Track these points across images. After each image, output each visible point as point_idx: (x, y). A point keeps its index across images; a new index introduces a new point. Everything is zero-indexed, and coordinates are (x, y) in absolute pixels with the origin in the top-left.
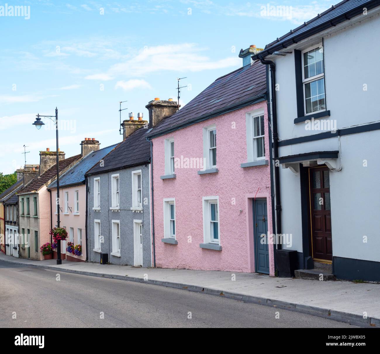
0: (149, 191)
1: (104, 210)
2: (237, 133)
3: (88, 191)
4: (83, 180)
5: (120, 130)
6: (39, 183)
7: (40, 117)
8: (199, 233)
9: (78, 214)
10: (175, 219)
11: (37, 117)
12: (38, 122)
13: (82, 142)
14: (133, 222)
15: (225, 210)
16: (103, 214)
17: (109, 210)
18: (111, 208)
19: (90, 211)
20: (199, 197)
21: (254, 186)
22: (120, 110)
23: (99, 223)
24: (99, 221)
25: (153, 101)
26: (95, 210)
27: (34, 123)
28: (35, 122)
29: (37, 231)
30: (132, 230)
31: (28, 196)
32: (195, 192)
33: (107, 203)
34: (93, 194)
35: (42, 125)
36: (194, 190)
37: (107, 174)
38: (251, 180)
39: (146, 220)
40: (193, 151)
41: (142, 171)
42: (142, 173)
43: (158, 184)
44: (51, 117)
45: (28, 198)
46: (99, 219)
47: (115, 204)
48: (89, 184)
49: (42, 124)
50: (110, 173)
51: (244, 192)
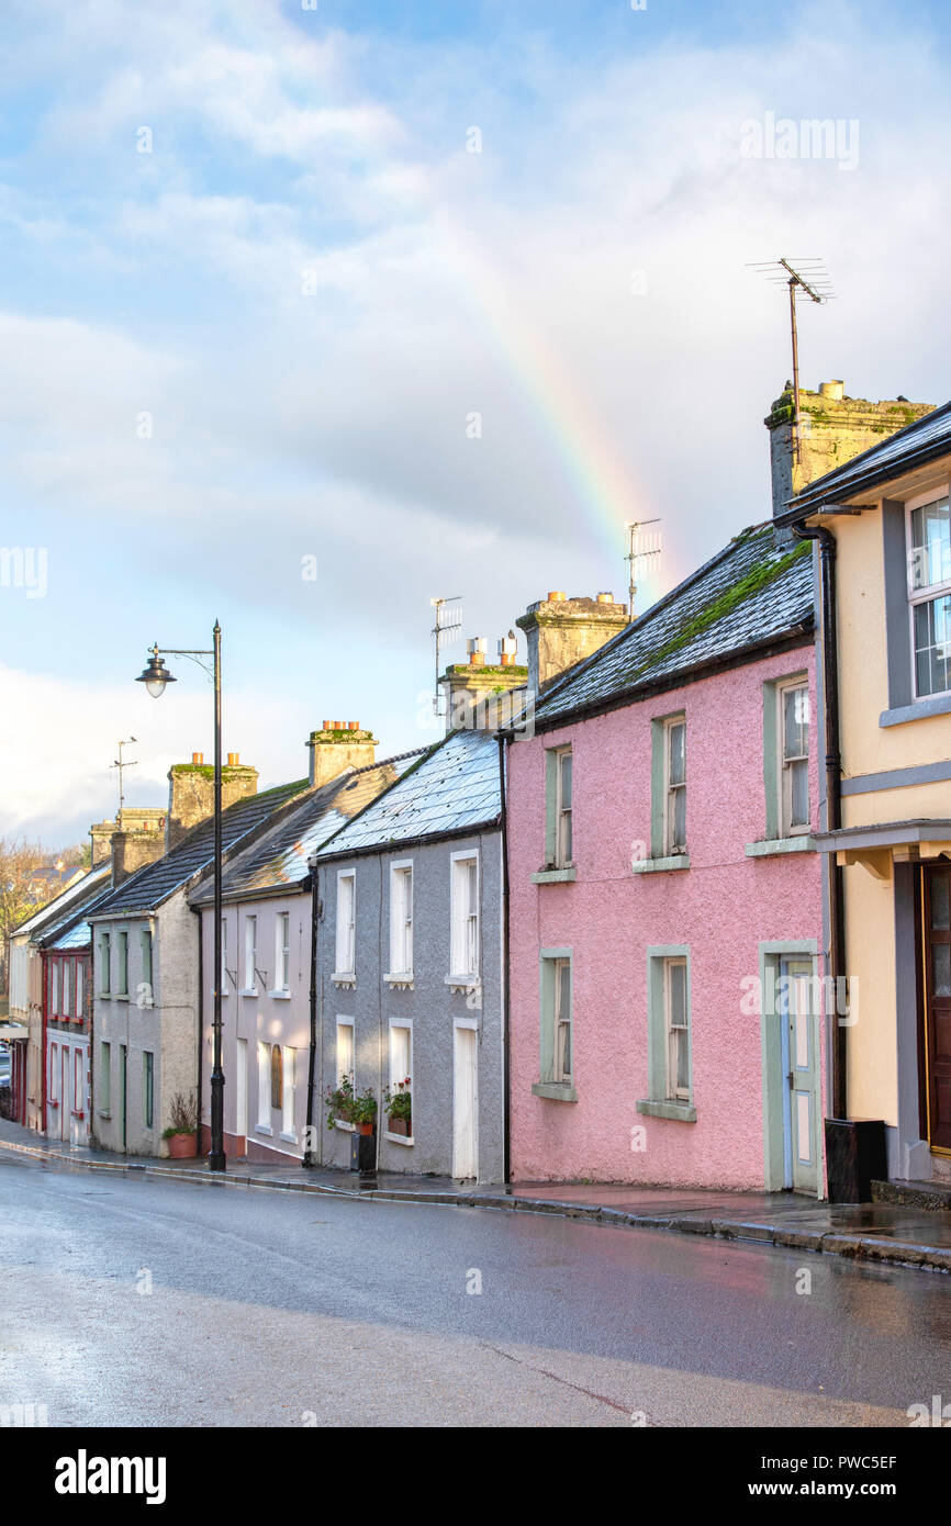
0: (499, 923)
1: (367, 983)
2: (739, 745)
3: (317, 912)
4: (305, 876)
5: (435, 702)
6: (162, 879)
7: (160, 656)
8: (636, 1066)
9: (288, 995)
10: (571, 1020)
11: (152, 656)
12: (154, 673)
13: (313, 735)
14: (451, 1028)
15: (705, 991)
16: (363, 996)
17: (382, 986)
18: (387, 978)
19: (326, 987)
20: (638, 945)
21: (782, 917)
22: (438, 630)
23: (351, 1027)
24: (350, 1020)
25: (540, 602)
26: (341, 983)
27: (140, 675)
28: (146, 672)
29: (152, 1054)
30: (450, 1053)
31: (123, 927)
32: (628, 930)
33: (377, 959)
34: (334, 926)
35: (168, 683)
36: (626, 923)
37: (378, 857)
38: (775, 896)
39: (489, 1021)
40: (625, 793)
41: (481, 852)
42: (482, 860)
43: (525, 899)
44: (198, 656)
45: (125, 934)
46: (350, 1014)
47: (401, 965)
48: (321, 891)
49: (167, 678)
50: (385, 857)
51: (756, 933)
